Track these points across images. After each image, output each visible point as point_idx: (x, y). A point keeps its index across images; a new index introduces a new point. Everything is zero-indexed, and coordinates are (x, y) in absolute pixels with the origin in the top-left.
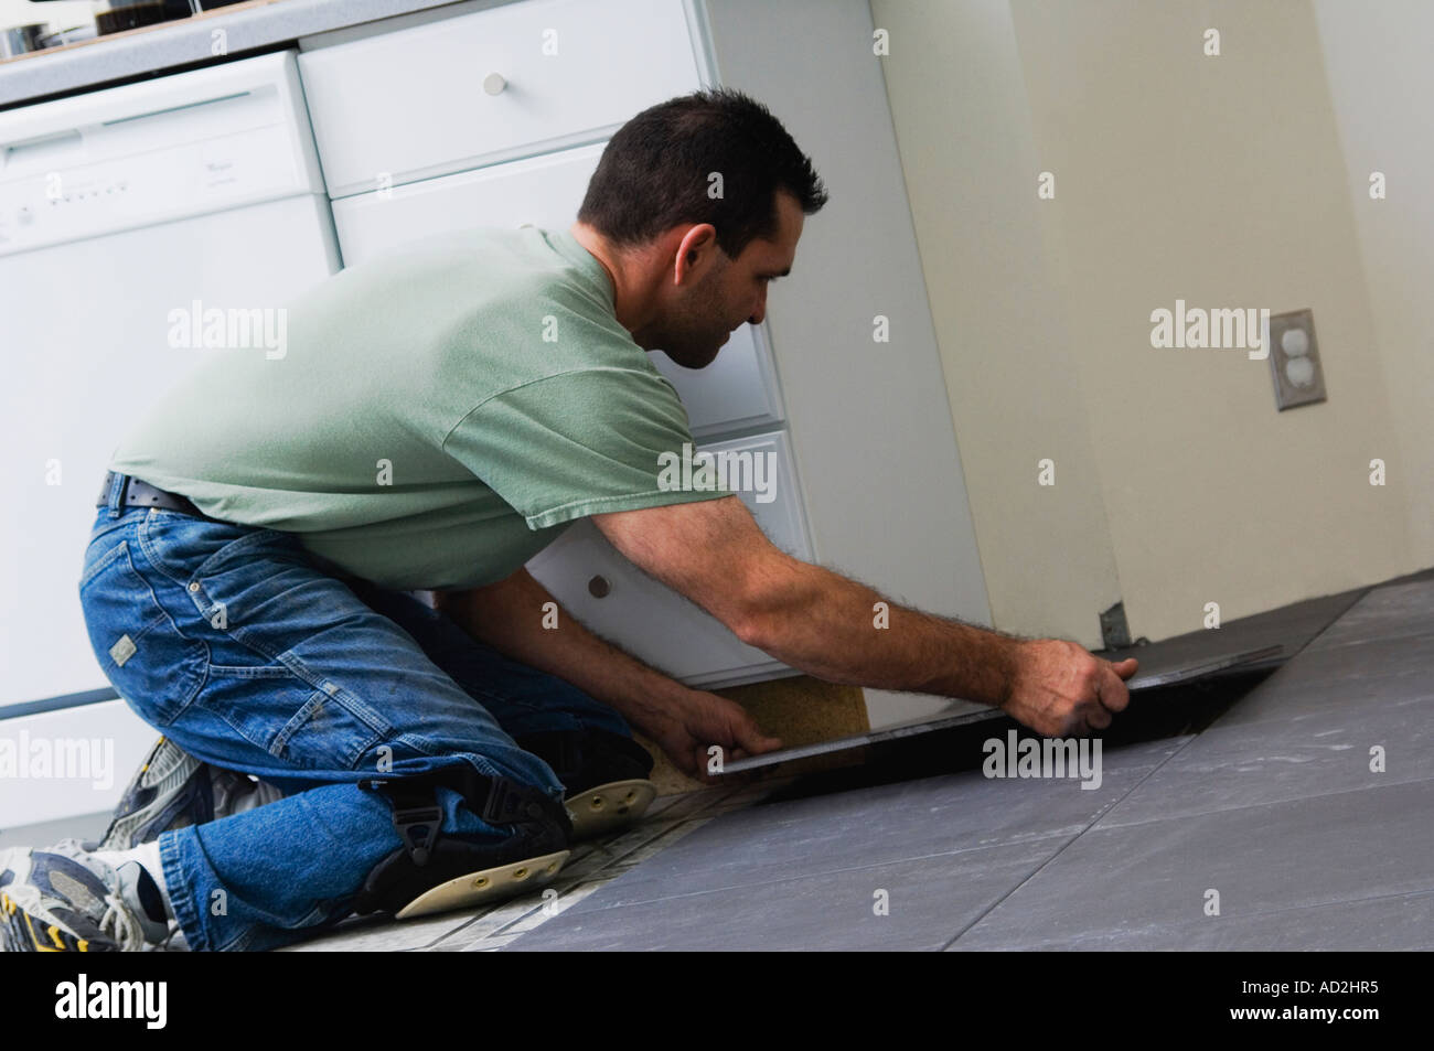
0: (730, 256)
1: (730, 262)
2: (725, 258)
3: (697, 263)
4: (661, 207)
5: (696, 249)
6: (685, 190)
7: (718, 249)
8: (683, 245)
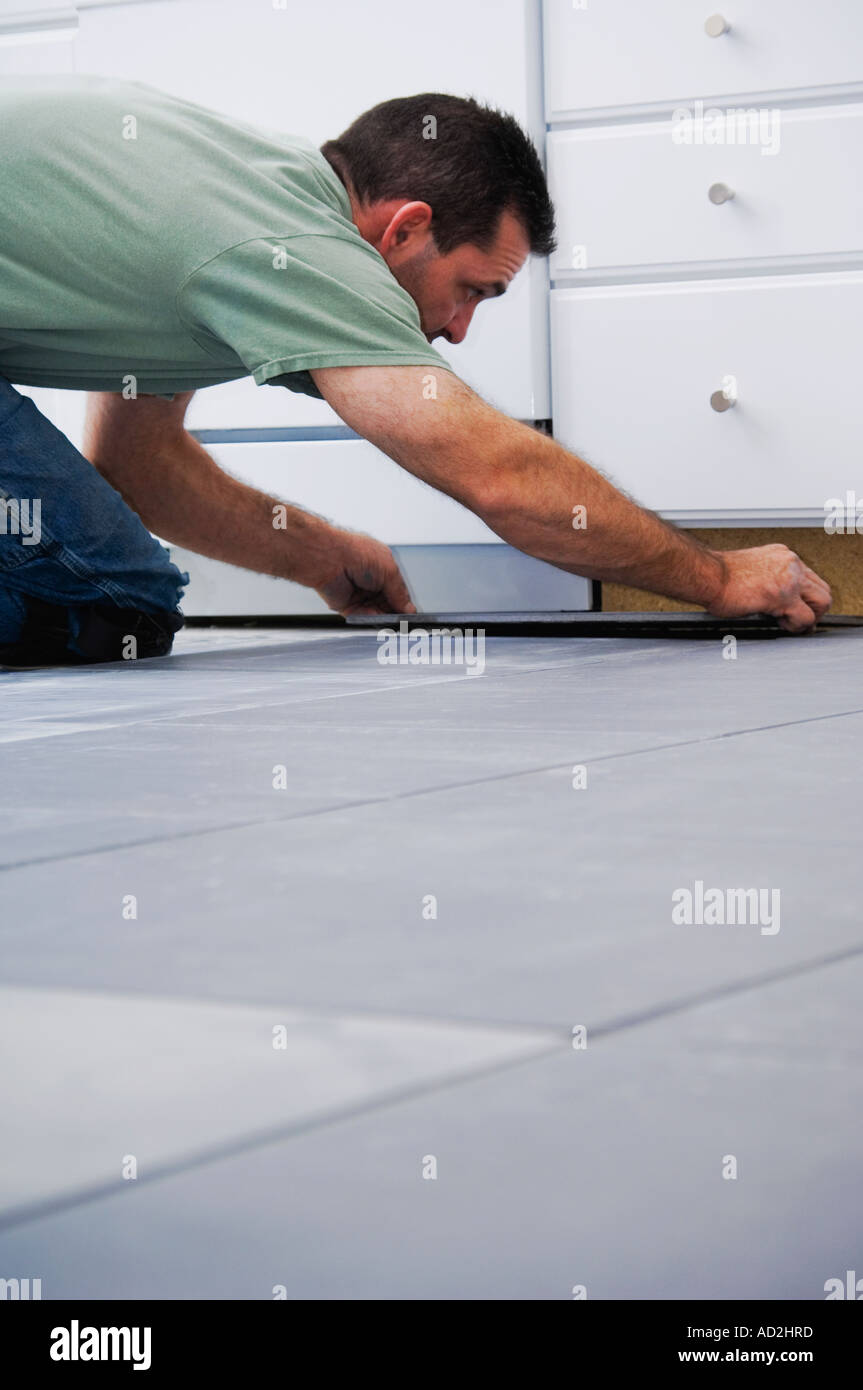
0: (439, 249)
1: (438, 255)
2: (434, 248)
3: (405, 244)
4: (388, 175)
5: (406, 228)
6: (417, 166)
7: (430, 238)
8: (397, 217)
